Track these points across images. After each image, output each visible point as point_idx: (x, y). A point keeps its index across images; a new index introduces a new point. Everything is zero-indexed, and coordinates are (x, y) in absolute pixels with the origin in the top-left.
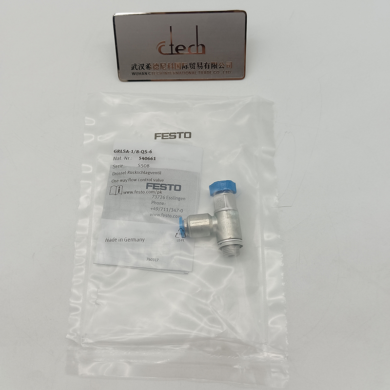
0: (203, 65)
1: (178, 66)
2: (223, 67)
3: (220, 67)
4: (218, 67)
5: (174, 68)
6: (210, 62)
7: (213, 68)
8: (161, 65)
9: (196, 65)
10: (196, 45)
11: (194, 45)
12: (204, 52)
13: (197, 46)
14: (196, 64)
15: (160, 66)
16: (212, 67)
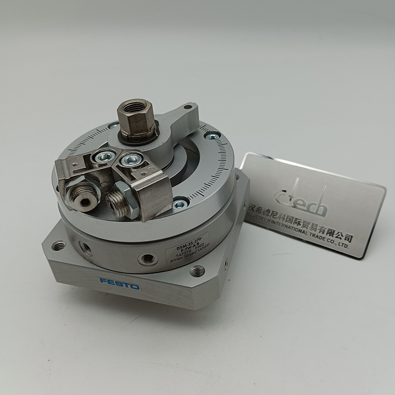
0: (318, 228)
1: (290, 220)
2: (340, 238)
3: (337, 237)
4: (335, 236)
5: (285, 220)
6: (327, 227)
7: (329, 234)
8: (273, 213)
9: (310, 226)
10: (317, 205)
11: (316, 204)
12: (324, 215)
13: (319, 206)
14: (311, 224)
15: (271, 213)
16: (327, 233)
